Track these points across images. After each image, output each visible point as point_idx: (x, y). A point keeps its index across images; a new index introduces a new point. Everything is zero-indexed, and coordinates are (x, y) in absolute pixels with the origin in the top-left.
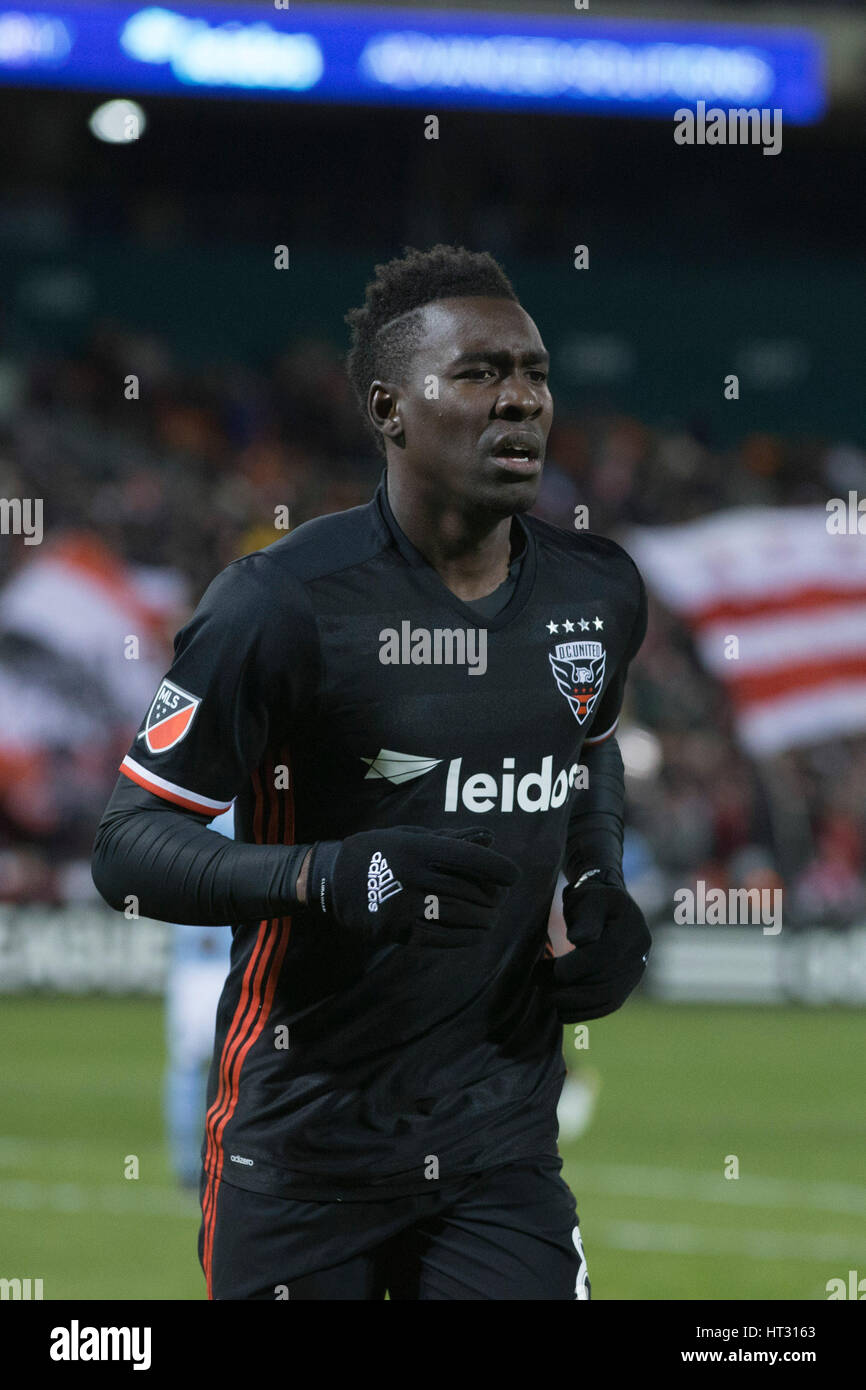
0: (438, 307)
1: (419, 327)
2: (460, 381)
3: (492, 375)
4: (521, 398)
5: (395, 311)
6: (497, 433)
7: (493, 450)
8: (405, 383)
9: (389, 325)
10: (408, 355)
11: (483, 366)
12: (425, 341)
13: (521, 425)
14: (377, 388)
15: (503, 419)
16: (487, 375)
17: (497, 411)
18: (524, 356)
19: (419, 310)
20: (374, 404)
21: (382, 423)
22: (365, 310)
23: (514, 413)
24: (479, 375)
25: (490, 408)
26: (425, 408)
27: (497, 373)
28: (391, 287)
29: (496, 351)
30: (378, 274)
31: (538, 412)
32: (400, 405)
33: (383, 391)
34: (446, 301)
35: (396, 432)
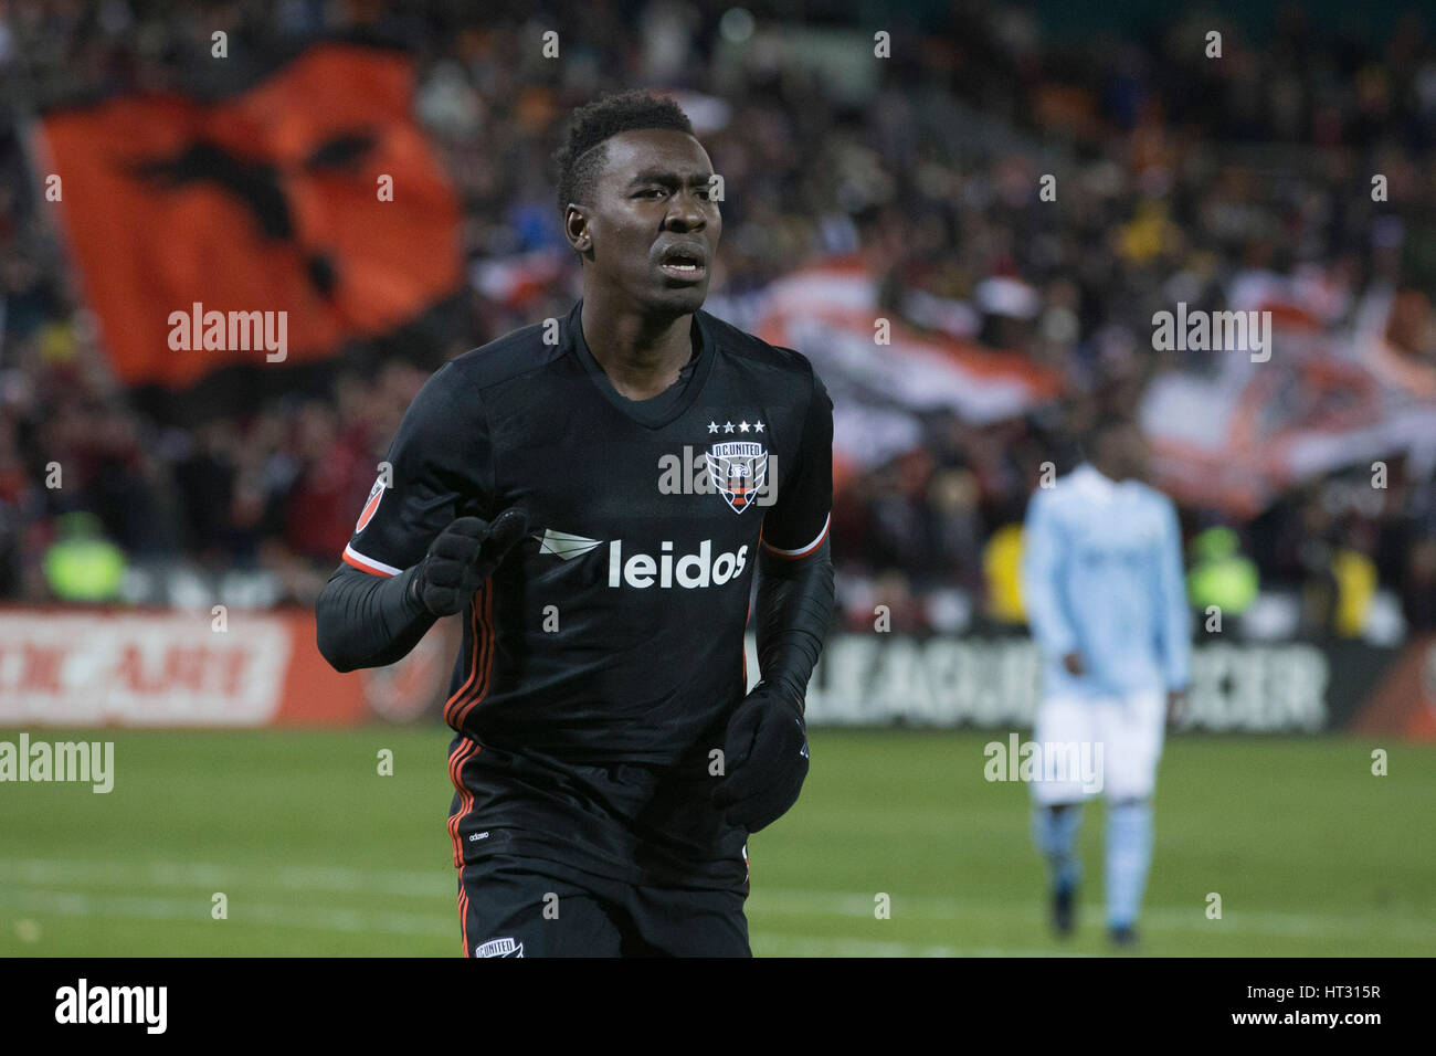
0: (619, 138)
1: (604, 157)
2: (635, 201)
3: (664, 194)
4: (685, 214)
5: (587, 144)
6: (664, 243)
7: (661, 259)
8: (592, 205)
9: (582, 157)
10: (593, 182)
11: (655, 187)
12: (607, 168)
13: (686, 236)
14: (572, 210)
15: (672, 230)
16: (659, 195)
17: (666, 224)
18: (691, 178)
19: (605, 143)
20: (569, 224)
21: (575, 241)
22: (567, 148)
23: (679, 227)
24: (652, 194)
25: (660, 221)
26: (607, 225)
27: (667, 192)
28: (585, 125)
29: (666, 174)
30: (576, 114)
31: (701, 226)
32: (590, 225)
33: (577, 212)
34: (626, 133)
35: (585, 248)
